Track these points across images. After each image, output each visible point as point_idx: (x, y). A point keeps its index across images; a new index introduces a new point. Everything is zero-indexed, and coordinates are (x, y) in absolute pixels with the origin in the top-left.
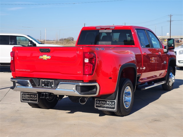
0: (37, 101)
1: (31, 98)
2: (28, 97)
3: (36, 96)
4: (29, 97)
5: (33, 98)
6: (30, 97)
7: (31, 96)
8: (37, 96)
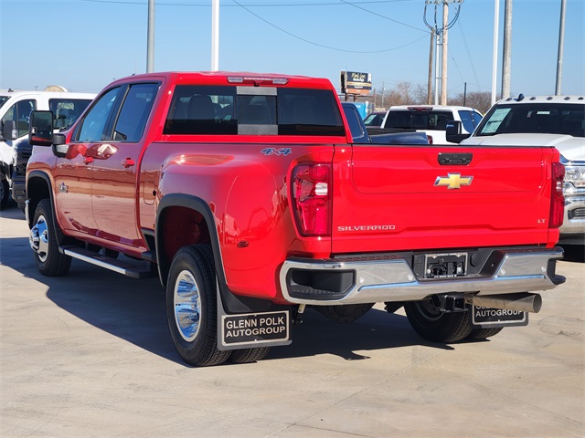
0: (285, 337)
1: (262, 331)
2: (248, 327)
3: (280, 320)
4: (252, 328)
5: (272, 326)
6: (258, 327)
7: (262, 321)
8: (284, 320)
